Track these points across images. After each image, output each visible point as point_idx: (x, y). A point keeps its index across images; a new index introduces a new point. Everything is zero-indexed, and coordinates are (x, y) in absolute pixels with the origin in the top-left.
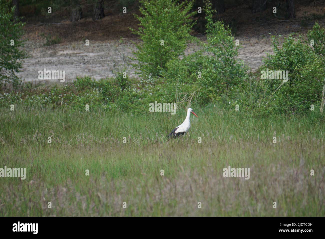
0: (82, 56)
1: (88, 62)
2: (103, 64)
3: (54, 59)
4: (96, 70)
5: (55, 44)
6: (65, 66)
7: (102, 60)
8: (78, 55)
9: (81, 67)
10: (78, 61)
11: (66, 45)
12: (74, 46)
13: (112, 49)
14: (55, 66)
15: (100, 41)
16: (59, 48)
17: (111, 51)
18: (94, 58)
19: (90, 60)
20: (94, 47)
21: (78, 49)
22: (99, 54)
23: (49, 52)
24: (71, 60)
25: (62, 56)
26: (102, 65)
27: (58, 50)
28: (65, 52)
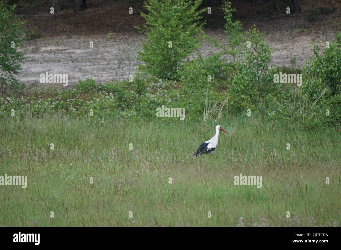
0: (68, 53)
1: (76, 60)
2: (93, 62)
3: (37, 56)
4: (87, 69)
5: (34, 39)
6: (51, 64)
7: (92, 58)
8: (63, 51)
9: (70, 66)
10: (65, 59)
11: (48, 40)
12: (57, 41)
13: (100, 46)
14: (40, 65)
15: (85, 36)
16: (40, 43)
17: (100, 48)
18: (82, 56)
19: (78, 57)
20: (80, 42)
21: (63, 45)
22: (86, 51)
23: (31, 48)
24: (57, 57)
25: (46, 53)
26: (92, 64)
27: (39, 46)
28: (49, 48)
